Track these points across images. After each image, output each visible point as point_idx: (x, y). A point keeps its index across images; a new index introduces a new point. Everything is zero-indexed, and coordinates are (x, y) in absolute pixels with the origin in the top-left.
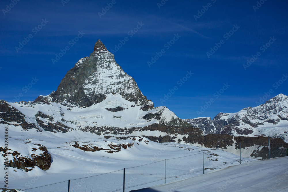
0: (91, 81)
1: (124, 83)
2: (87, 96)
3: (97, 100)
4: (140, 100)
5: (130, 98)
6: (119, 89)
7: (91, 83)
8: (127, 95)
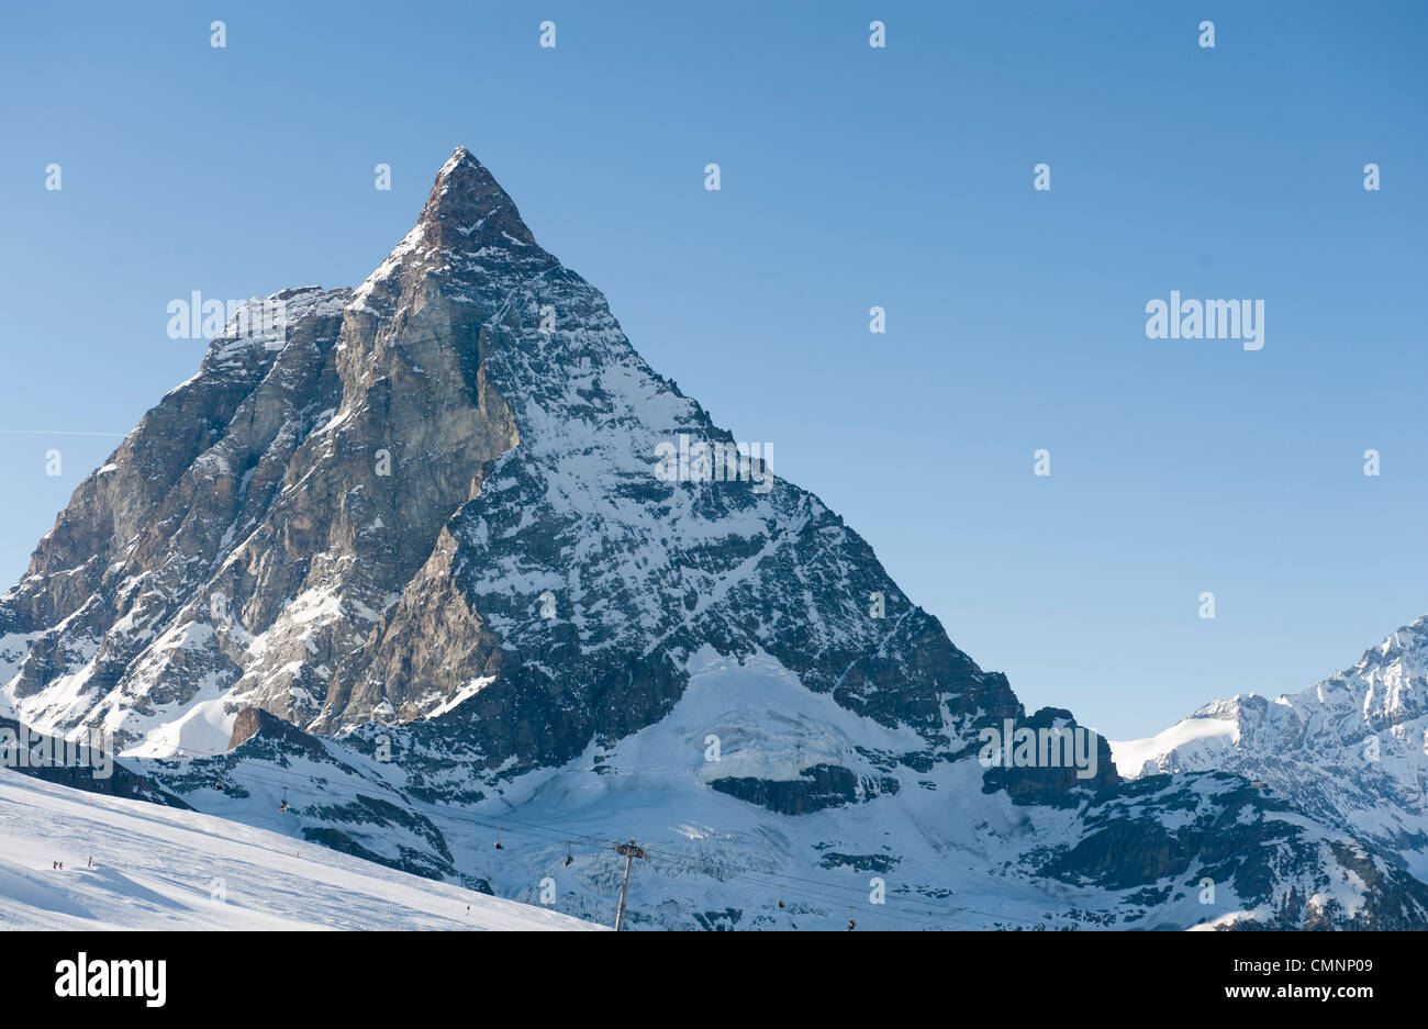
0: (511, 532)
1: (770, 549)
2: (528, 663)
3: (616, 704)
4: (954, 706)
5: (871, 688)
6: (751, 603)
7: (510, 546)
8: (836, 659)
